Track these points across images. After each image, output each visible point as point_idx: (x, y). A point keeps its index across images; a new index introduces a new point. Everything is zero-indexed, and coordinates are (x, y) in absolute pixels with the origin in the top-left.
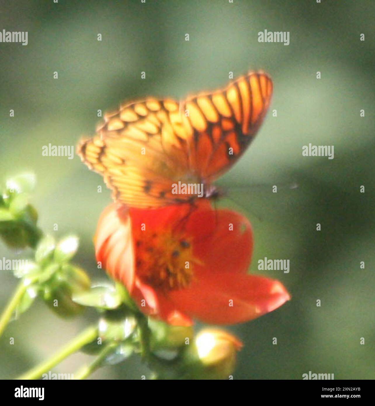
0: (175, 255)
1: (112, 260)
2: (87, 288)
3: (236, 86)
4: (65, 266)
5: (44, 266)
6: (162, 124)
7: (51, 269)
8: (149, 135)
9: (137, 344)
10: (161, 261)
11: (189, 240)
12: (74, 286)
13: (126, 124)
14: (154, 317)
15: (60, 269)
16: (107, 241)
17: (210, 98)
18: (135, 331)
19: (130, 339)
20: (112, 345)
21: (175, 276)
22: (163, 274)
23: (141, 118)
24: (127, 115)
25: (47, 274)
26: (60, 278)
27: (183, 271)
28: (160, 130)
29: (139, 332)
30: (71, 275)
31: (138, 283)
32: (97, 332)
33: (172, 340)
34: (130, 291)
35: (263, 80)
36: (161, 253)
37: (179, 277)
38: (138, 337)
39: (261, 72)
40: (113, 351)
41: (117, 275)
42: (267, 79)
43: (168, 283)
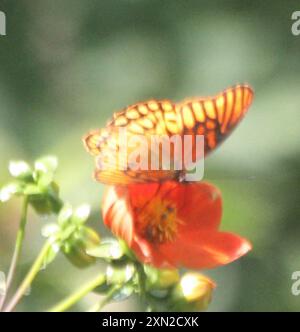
0: (163, 217)
1: (116, 222)
2: (97, 244)
3: (225, 95)
4: (80, 228)
5: (64, 228)
6: (157, 120)
7: (70, 230)
8: (146, 129)
9: (136, 286)
10: (153, 223)
11: (174, 206)
12: (87, 243)
13: (129, 121)
14: (148, 264)
15: (77, 229)
16: (112, 207)
17: (202, 103)
18: (134, 275)
19: (130, 282)
20: (117, 287)
21: (164, 233)
22: (154, 232)
23: (142, 116)
24: (132, 114)
25: (66, 234)
26: (77, 236)
27: (169, 229)
28: (155, 126)
29: (137, 276)
30: (85, 234)
31: (136, 239)
32: (106, 277)
33: (163, 283)
34: (130, 245)
35: (246, 92)
36: (152, 216)
37: (167, 234)
38: (136, 280)
39: (247, 86)
40: (118, 291)
41: (120, 233)
42: (250, 91)
43: (158, 238)
